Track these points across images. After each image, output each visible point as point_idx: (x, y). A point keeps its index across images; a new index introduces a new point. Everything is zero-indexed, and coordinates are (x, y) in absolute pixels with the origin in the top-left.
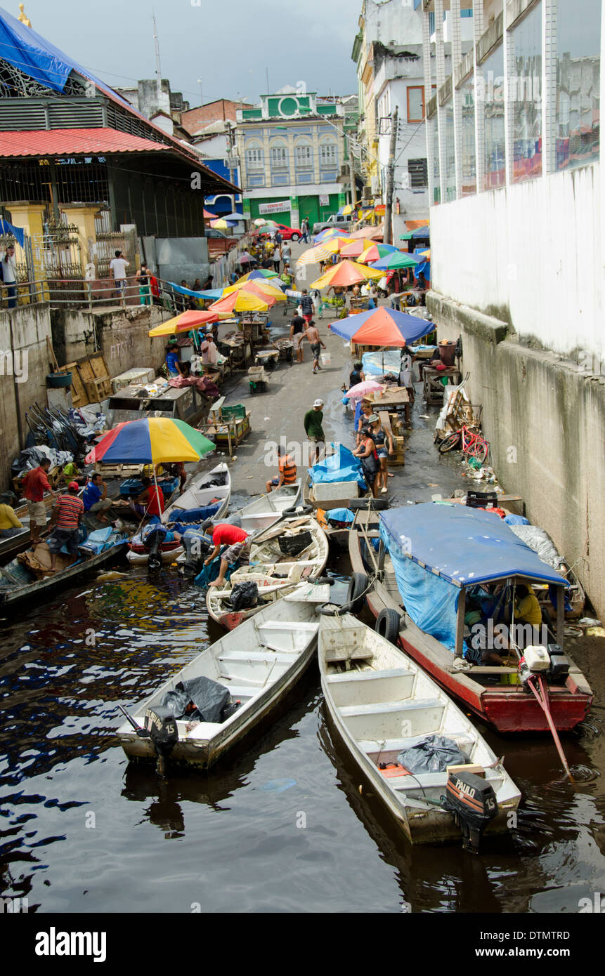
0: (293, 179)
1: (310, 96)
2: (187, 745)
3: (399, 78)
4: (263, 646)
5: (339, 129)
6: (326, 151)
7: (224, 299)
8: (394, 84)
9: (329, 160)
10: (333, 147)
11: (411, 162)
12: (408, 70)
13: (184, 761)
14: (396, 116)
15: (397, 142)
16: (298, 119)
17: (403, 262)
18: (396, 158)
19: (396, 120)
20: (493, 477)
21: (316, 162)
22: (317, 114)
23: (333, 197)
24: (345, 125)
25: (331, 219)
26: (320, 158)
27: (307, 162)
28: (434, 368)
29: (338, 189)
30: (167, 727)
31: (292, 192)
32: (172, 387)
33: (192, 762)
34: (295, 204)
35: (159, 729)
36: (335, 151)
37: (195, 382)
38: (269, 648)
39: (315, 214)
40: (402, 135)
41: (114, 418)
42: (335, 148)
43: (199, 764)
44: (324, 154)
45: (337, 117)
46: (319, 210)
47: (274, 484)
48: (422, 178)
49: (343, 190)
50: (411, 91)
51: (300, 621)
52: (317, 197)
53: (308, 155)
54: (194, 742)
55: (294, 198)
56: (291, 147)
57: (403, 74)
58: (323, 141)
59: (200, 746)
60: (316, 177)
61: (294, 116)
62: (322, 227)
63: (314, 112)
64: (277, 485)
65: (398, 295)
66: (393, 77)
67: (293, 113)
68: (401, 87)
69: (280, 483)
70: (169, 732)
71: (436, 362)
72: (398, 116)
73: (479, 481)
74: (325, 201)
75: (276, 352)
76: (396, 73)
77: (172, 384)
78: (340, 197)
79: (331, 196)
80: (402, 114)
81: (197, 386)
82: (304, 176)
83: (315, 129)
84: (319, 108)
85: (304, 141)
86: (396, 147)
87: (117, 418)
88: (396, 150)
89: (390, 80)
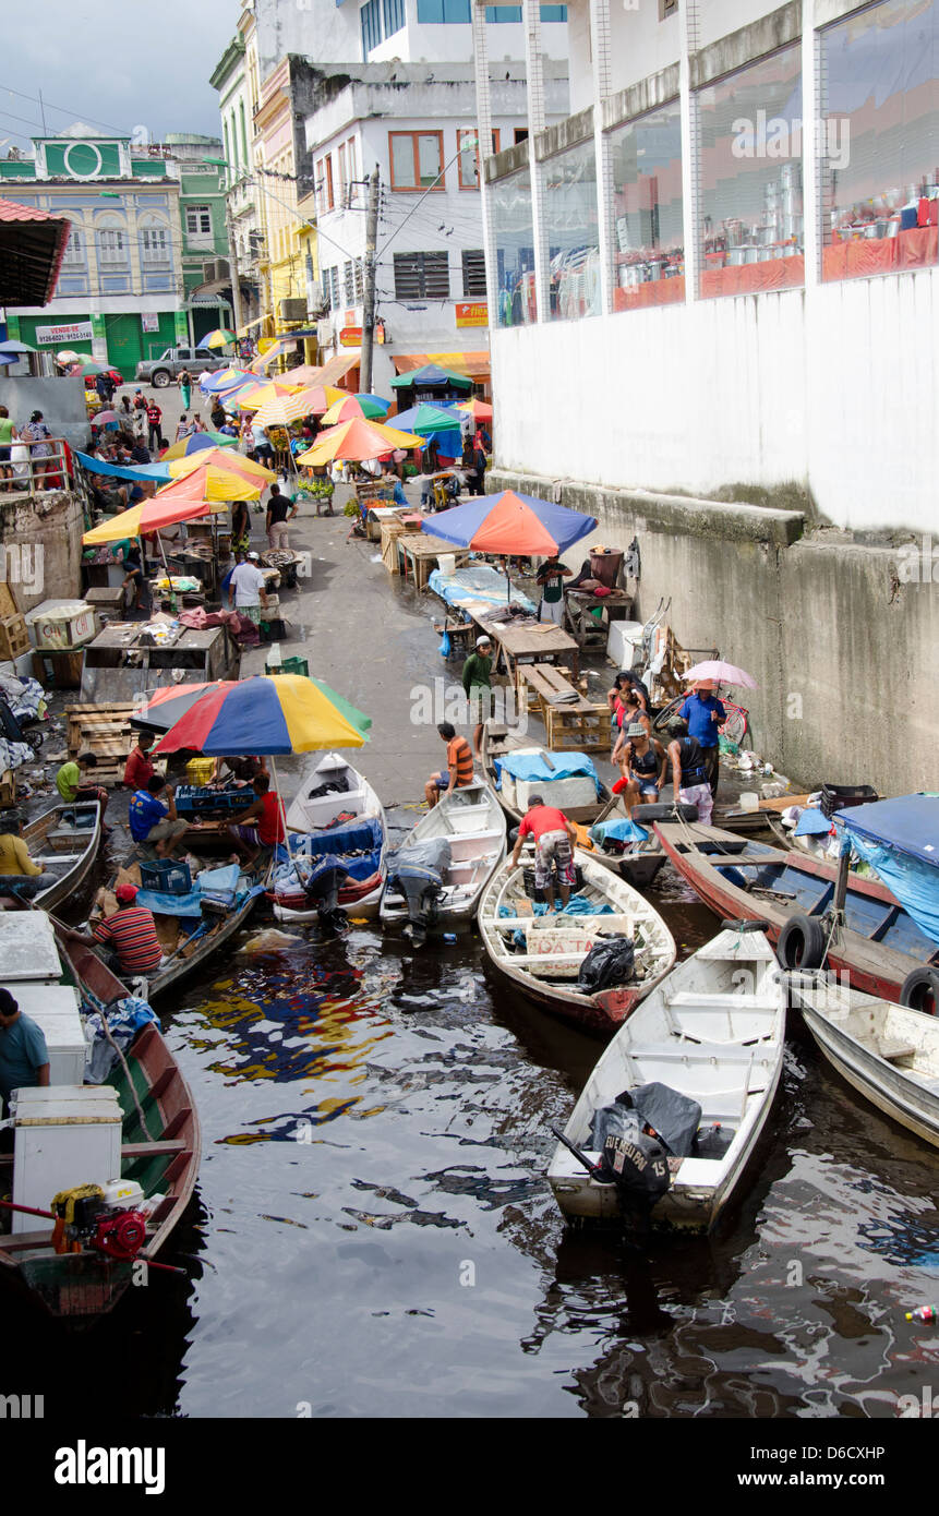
0: (94, 284)
1: (119, 143)
2: (674, 1196)
3: (376, 116)
4: (678, 1035)
5: (173, 201)
6: (150, 239)
7: (180, 482)
8: (369, 126)
9: (156, 255)
10: (162, 233)
11: (398, 258)
12: (391, 104)
13: (666, 1224)
14: (376, 180)
15: (379, 223)
16: (101, 182)
17: (437, 421)
18: (379, 250)
19: (377, 187)
20: (768, 767)
21: (133, 255)
22: (130, 176)
23: (166, 318)
24: (181, 195)
25: (168, 356)
26: (140, 252)
27: (117, 255)
28: (590, 592)
29: (174, 304)
30: (655, 1166)
31: (94, 307)
32: (188, 628)
33: (680, 1226)
34: (99, 329)
35: (641, 1168)
36: (166, 240)
37: (228, 619)
38: (687, 1038)
39: (135, 347)
40: (386, 212)
41: (96, 683)
42: (166, 235)
43: (692, 1228)
44: (147, 244)
45: (167, 181)
46: (141, 339)
47: (440, 787)
48: (417, 284)
49: (183, 306)
50: (396, 139)
51: (723, 992)
52: (138, 316)
53: (120, 246)
54: (689, 1191)
55: (98, 317)
56: (133, 230)
57: (381, 111)
58: (145, 221)
59: (700, 1197)
60: (136, 284)
61: (94, 176)
62: (153, 368)
63: (125, 170)
64: (445, 788)
65: (430, 477)
66: (366, 114)
67: (89, 173)
68: (379, 131)
69: (451, 785)
70: (658, 1174)
71: (588, 583)
72: (380, 181)
73: (749, 773)
74: (152, 325)
75: (275, 572)
76: (371, 108)
77: (188, 622)
78: (177, 317)
79: (161, 315)
80: (385, 179)
81: (230, 626)
82: (115, 282)
83: (129, 201)
84: (138, 166)
85: (113, 220)
86: (378, 233)
87: (102, 682)
88: (379, 238)
89: (360, 120)
